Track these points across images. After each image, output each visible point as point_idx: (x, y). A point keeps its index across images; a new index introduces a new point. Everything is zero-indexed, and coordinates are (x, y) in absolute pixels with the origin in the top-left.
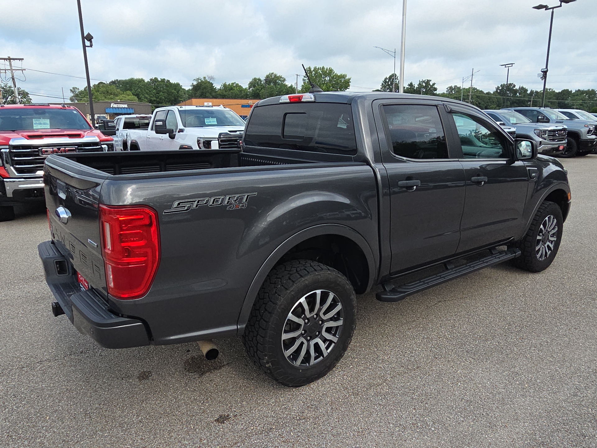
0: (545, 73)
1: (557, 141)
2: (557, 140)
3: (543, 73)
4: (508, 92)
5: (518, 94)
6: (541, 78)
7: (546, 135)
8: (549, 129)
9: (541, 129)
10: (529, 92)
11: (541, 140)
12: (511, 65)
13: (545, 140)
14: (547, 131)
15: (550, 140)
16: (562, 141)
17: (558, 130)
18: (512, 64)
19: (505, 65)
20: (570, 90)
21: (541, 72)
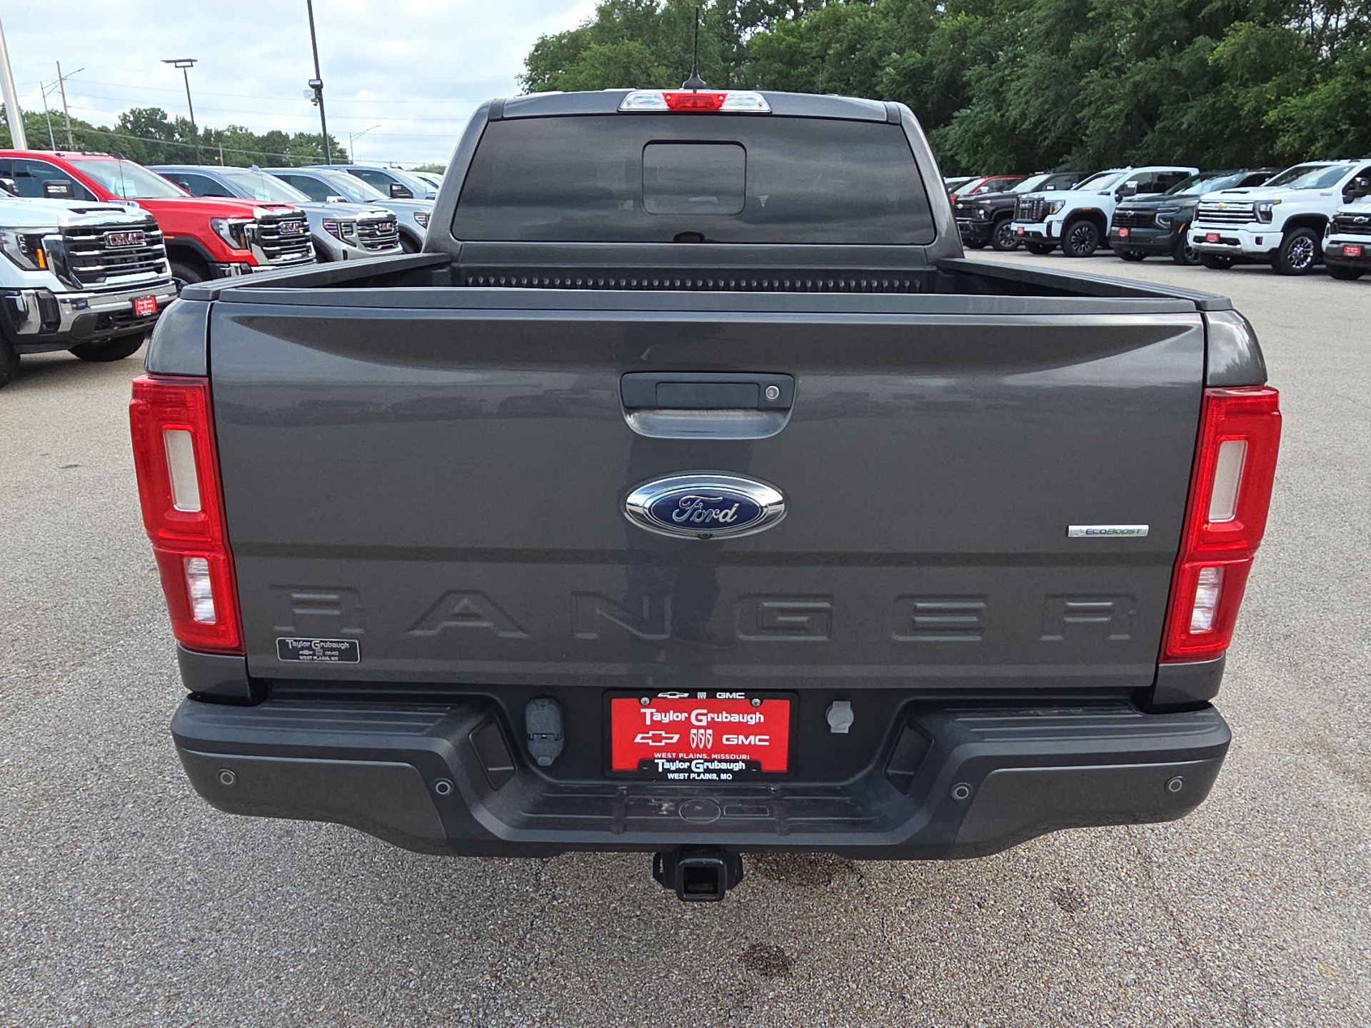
0: (318, 89)
1: (383, 248)
2: (380, 247)
3: (313, 90)
4: (153, 130)
5: (177, 136)
6: (313, 101)
7: (355, 235)
8: (359, 218)
9: (337, 217)
10: (201, 132)
11: (345, 246)
12: (189, 64)
13: (355, 246)
14: (354, 225)
15: (366, 245)
16: (391, 247)
17: (378, 222)
18: (191, 61)
19: (175, 62)
20: (284, 133)
21: (310, 88)
